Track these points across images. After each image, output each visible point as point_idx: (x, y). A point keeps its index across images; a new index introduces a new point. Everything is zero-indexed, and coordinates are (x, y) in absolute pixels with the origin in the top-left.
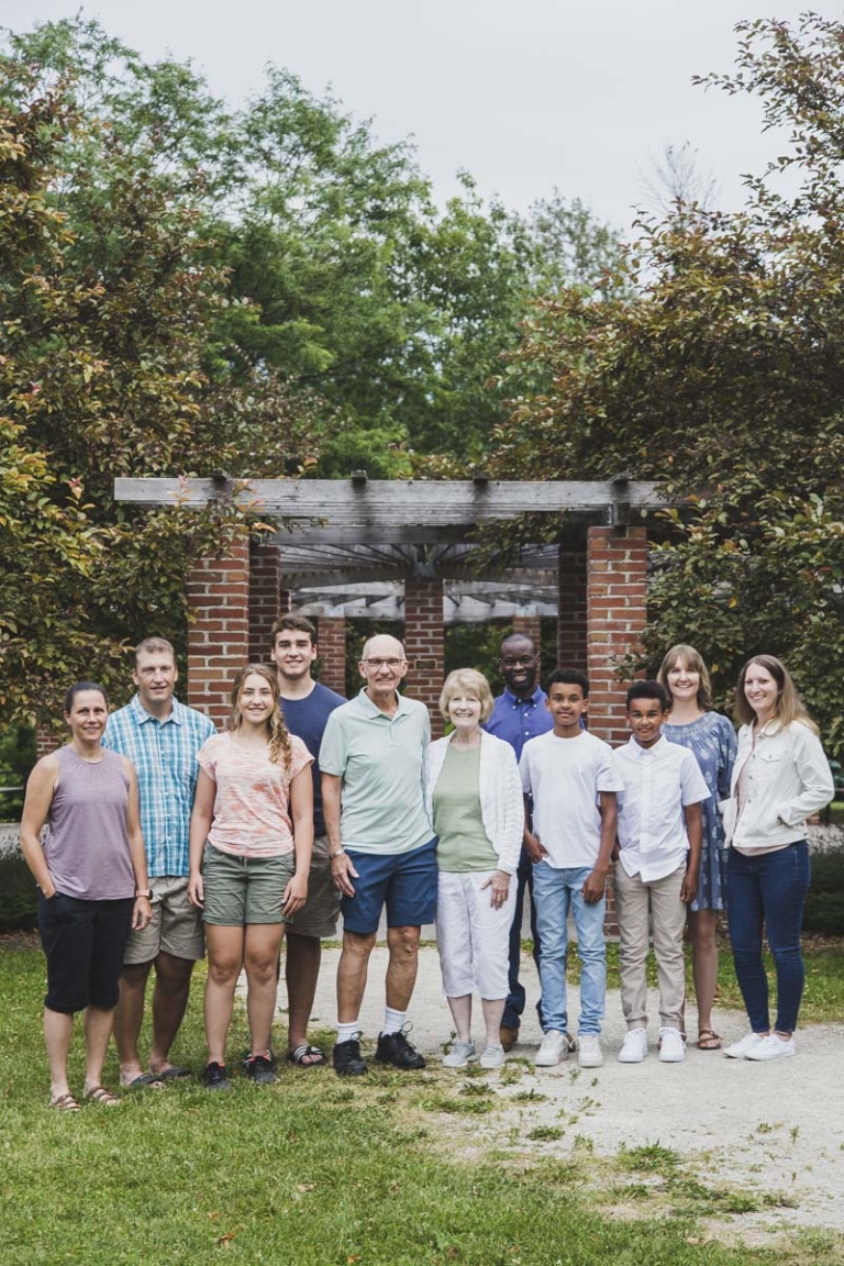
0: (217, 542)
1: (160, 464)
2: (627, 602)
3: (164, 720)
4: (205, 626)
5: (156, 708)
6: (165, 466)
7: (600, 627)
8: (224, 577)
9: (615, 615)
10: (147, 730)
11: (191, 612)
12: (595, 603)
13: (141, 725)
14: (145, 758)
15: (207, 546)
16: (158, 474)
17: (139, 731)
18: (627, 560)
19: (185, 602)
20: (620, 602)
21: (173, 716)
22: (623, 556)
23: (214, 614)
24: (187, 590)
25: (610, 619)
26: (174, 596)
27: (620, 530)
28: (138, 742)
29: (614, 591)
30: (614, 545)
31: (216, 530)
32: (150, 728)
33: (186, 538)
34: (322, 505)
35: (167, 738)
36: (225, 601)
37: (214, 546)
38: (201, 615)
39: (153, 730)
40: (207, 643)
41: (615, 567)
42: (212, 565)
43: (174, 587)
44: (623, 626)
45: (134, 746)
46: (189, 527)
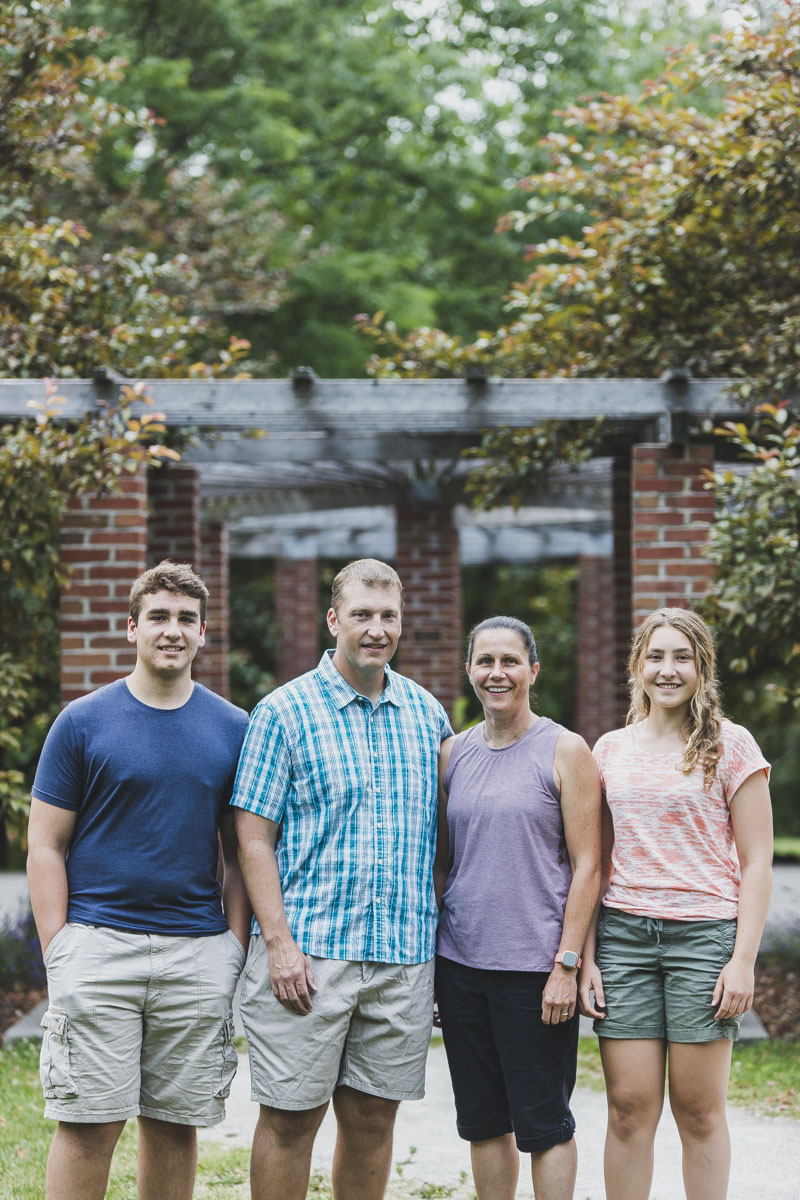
0: (98, 474)
1: (20, 356)
2: (687, 552)
3: (376, 700)
4: (85, 591)
5: (365, 682)
6: (27, 360)
7: (647, 587)
8: (111, 521)
9: (670, 570)
10: (352, 717)
11: (64, 573)
12: (644, 553)
13: (343, 711)
14: (351, 764)
15: (84, 480)
16: (17, 373)
17: (340, 717)
18: (687, 493)
19: (55, 558)
20: (676, 553)
21: (390, 695)
22: (680, 486)
23: (97, 573)
24: (57, 540)
25: (662, 577)
26: (40, 549)
27: (676, 449)
28: (339, 738)
29: (669, 536)
30: (668, 470)
31: (97, 457)
32: (357, 716)
33: (56, 470)
34: (252, 414)
35: (381, 730)
36: (112, 555)
37: (93, 481)
38: (80, 574)
39: (361, 717)
40: (87, 615)
41: (670, 502)
42: (94, 504)
43: (38, 537)
44: (681, 587)
45: (334, 744)
46: (59, 452)
